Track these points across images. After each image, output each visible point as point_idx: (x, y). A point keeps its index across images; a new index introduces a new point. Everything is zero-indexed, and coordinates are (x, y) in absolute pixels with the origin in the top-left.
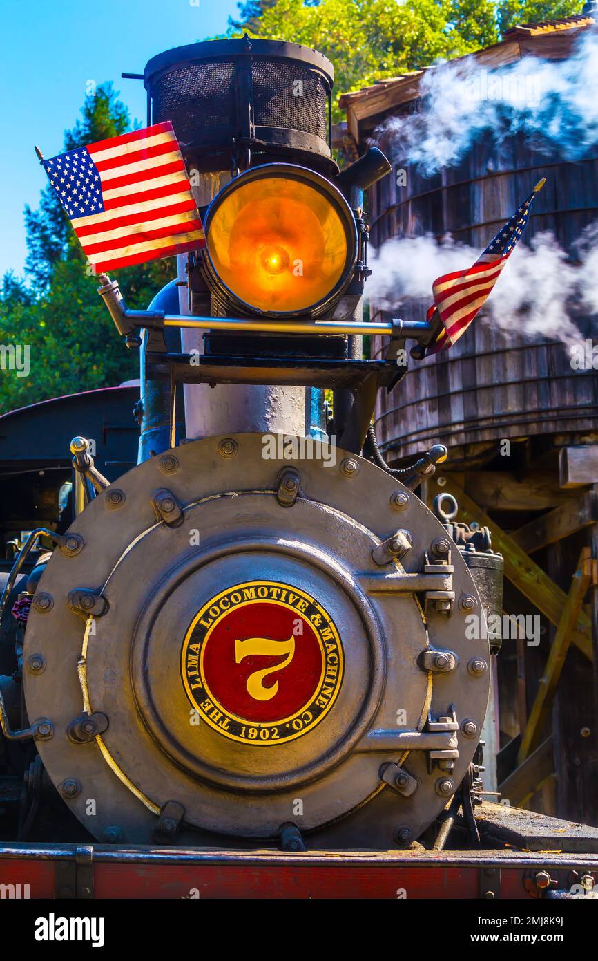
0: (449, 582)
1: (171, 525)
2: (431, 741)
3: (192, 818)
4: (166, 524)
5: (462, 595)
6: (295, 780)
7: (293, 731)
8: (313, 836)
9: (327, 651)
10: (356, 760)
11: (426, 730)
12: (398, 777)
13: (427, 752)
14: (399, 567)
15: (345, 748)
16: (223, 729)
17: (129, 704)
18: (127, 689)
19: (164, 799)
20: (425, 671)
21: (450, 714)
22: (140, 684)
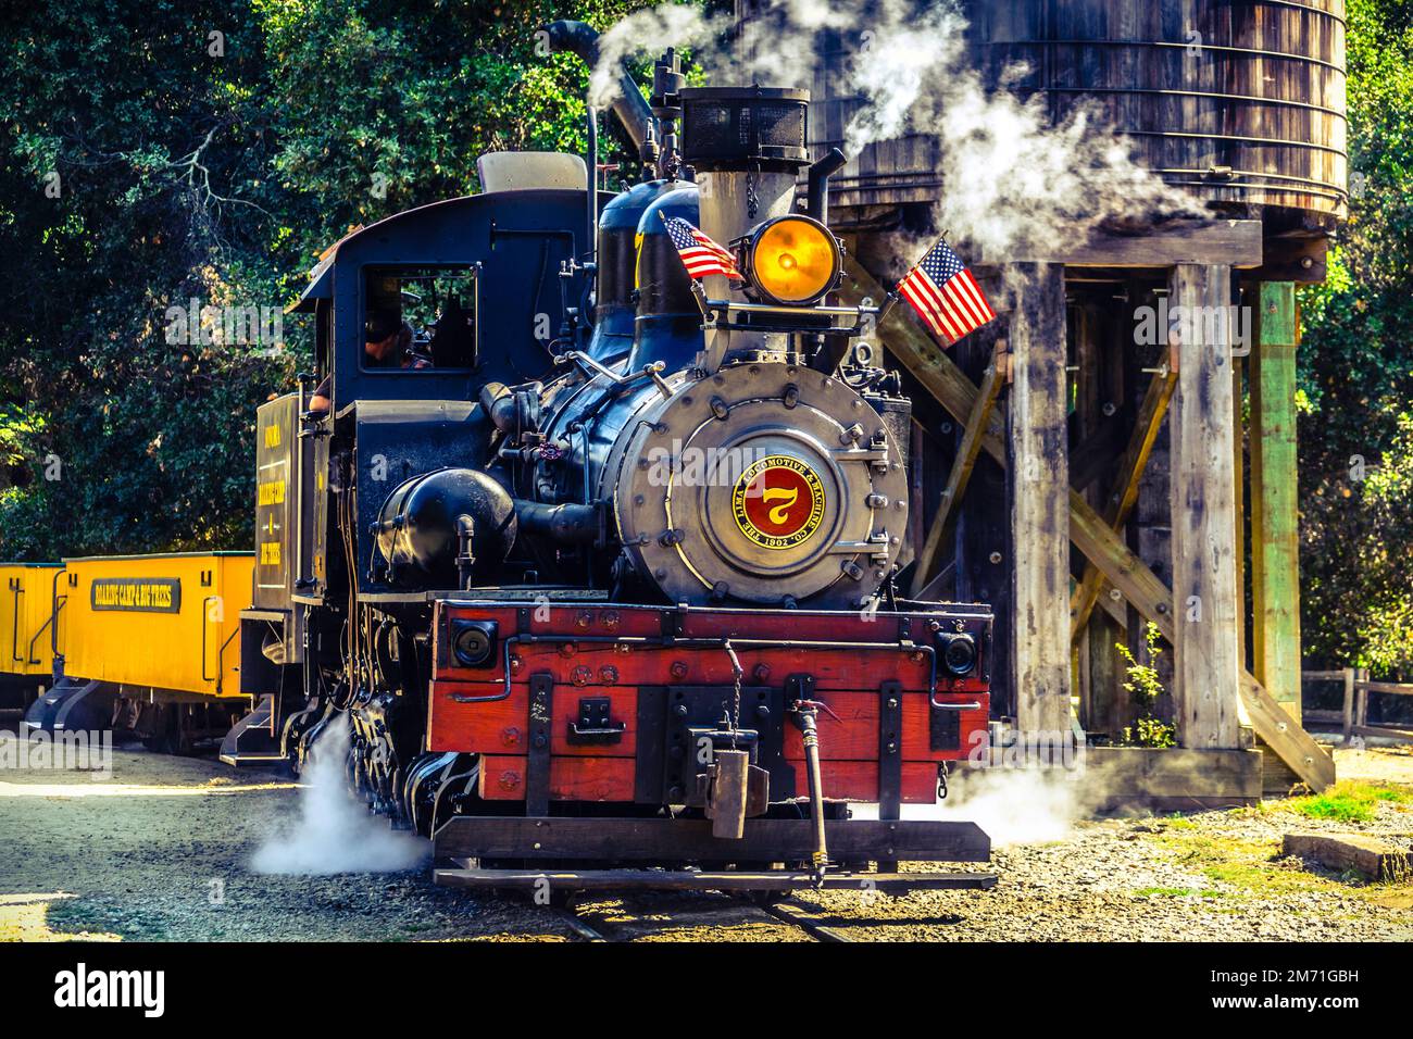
0: (885, 455)
1: (722, 419)
2: (872, 548)
3: (732, 591)
4: (717, 418)
5: (892, 462)
6: (793, 570)
7: (795, 541)
8: (801, 603)
9: (815, 496)
10: (828, 558)
11: (870, 541)
12: (853, 569)
13: (870, 554)
14: (855, 445)
15: (823, 551)
16: (756, 539)
17: (696, 525)
18: (695, 515)
19: (715, 580)
20: (869, 507)
21: (883, 532)
22: (703, 514)
